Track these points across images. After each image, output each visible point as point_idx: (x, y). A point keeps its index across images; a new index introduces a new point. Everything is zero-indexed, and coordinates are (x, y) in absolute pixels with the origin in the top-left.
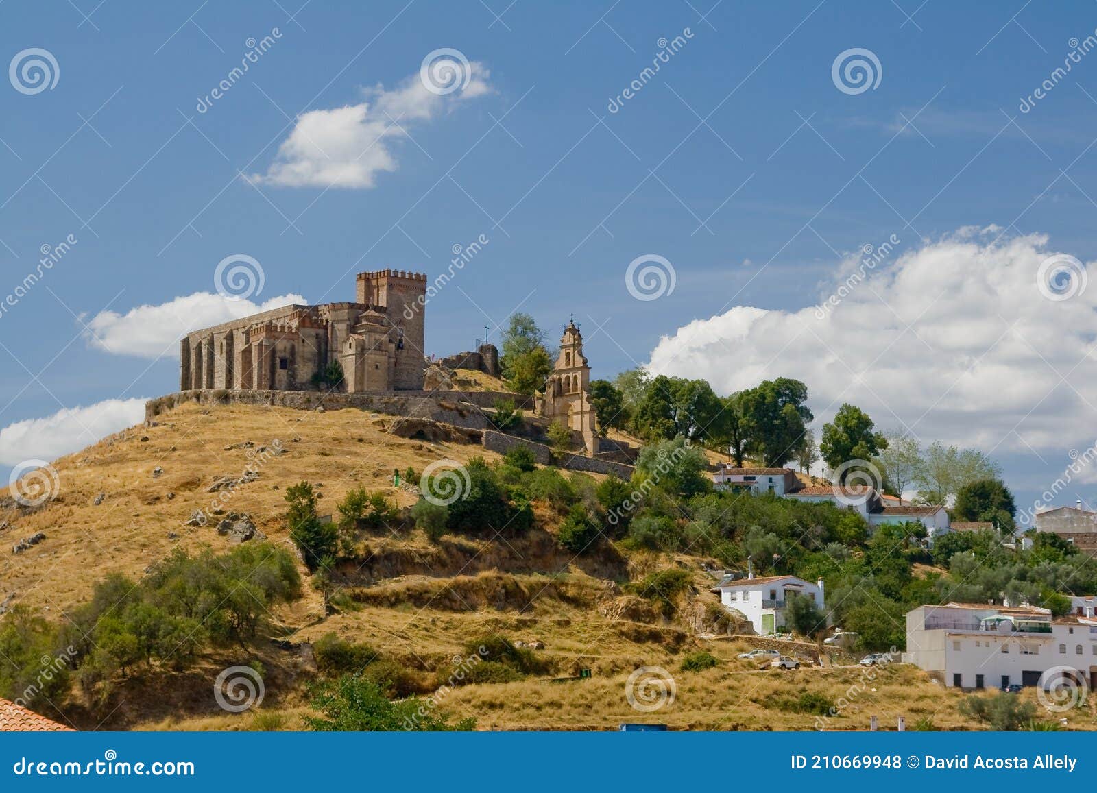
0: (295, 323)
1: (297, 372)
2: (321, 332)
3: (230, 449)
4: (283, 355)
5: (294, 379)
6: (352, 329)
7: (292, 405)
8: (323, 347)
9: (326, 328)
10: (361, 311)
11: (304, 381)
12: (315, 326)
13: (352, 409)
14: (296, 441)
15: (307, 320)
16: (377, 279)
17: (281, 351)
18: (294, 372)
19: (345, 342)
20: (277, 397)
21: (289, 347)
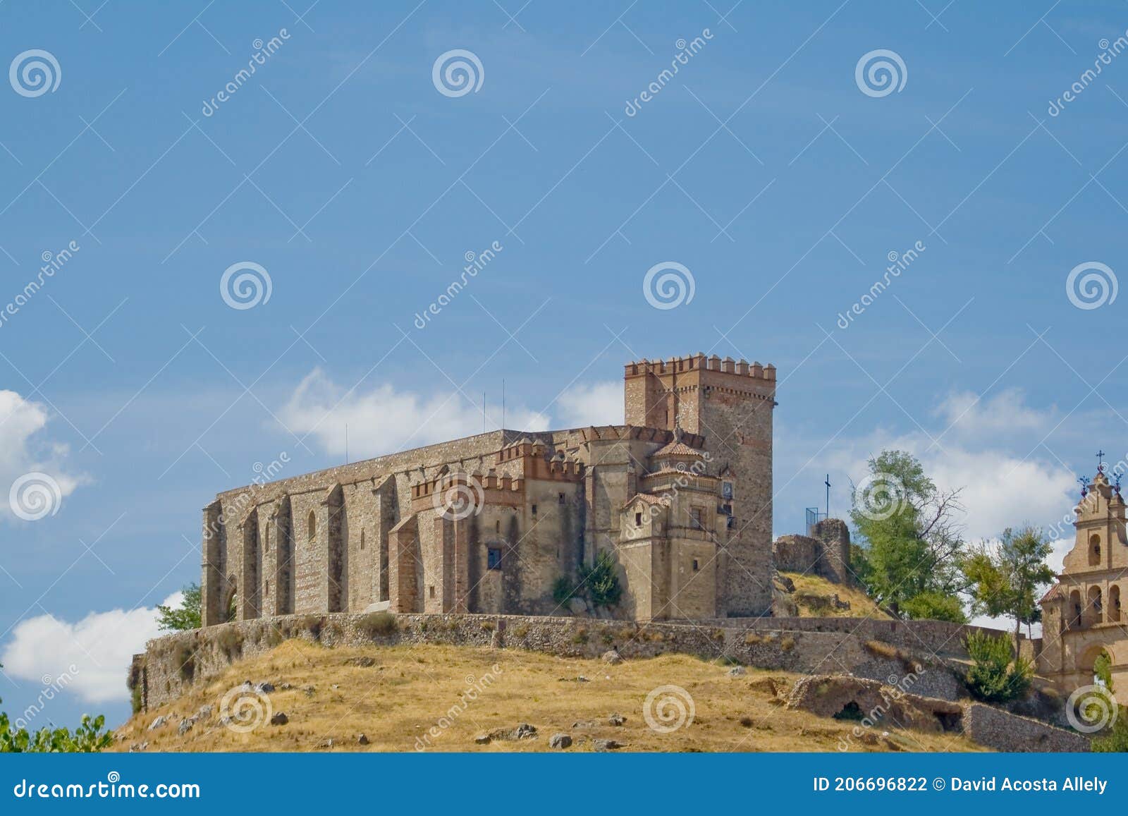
0: (516, 469)
1: (523, 577)
2: (570, 489)
3: (487, 741)
4: (493, 538)
5: (518, 592)
6: (641, 483)
7: (545, 645)
8: (574, 522)
9: (580, 480)
10: (654, 445)
11: (539, 594)
12: (558, 475)
13: (679, 656)
14: (618, 724)
15: (541, 463)
16: (674, 375)
17: (489, 529)
18: (516, 577)
19: (624, 511)
20: (511, 629)
21: (505, 521)
